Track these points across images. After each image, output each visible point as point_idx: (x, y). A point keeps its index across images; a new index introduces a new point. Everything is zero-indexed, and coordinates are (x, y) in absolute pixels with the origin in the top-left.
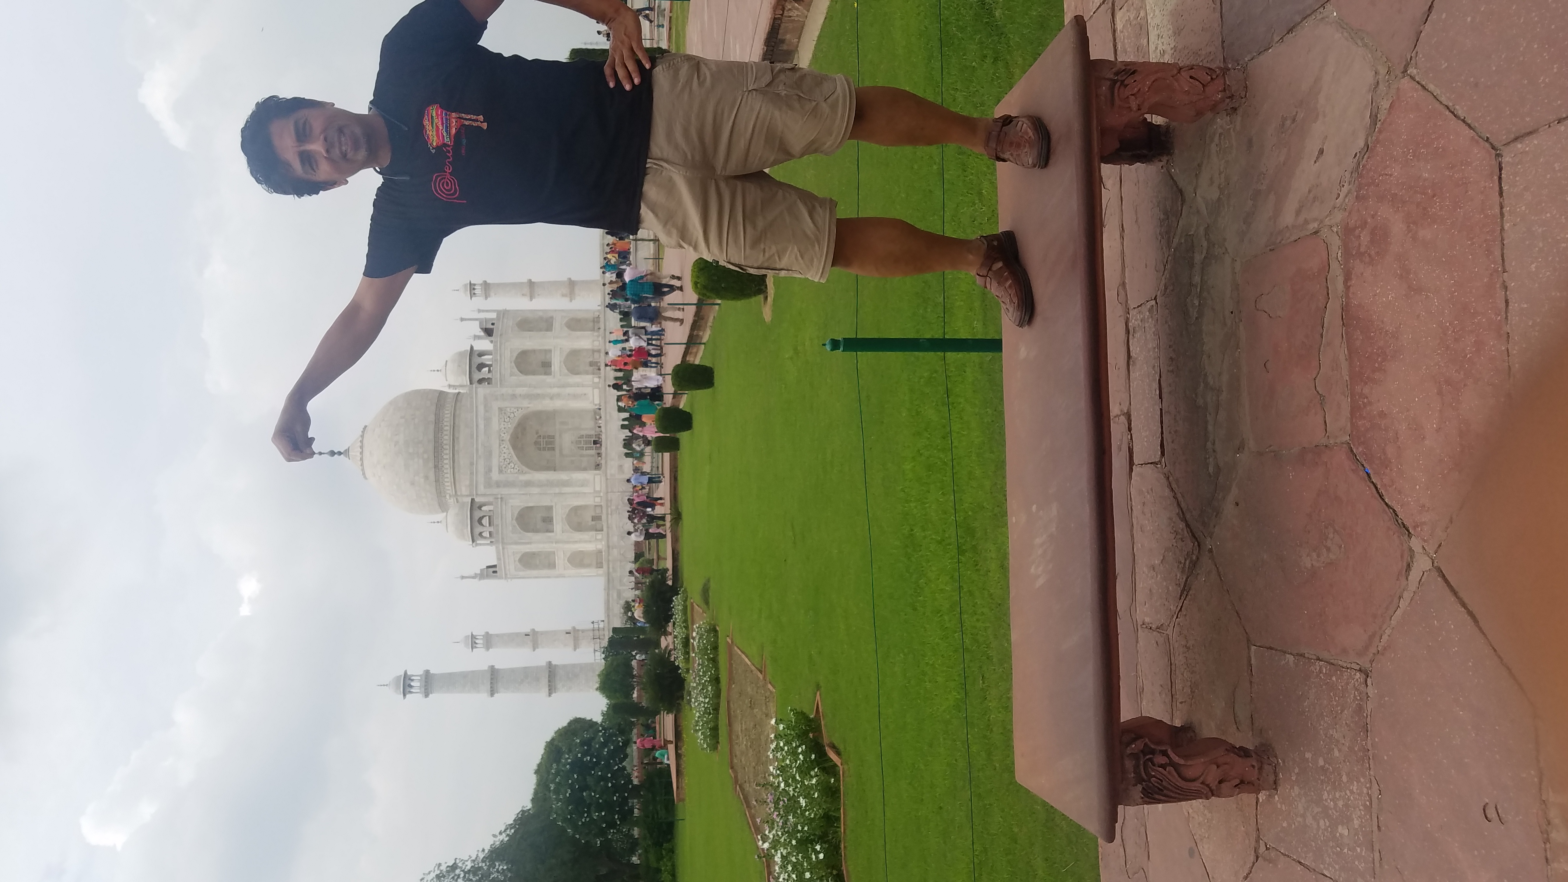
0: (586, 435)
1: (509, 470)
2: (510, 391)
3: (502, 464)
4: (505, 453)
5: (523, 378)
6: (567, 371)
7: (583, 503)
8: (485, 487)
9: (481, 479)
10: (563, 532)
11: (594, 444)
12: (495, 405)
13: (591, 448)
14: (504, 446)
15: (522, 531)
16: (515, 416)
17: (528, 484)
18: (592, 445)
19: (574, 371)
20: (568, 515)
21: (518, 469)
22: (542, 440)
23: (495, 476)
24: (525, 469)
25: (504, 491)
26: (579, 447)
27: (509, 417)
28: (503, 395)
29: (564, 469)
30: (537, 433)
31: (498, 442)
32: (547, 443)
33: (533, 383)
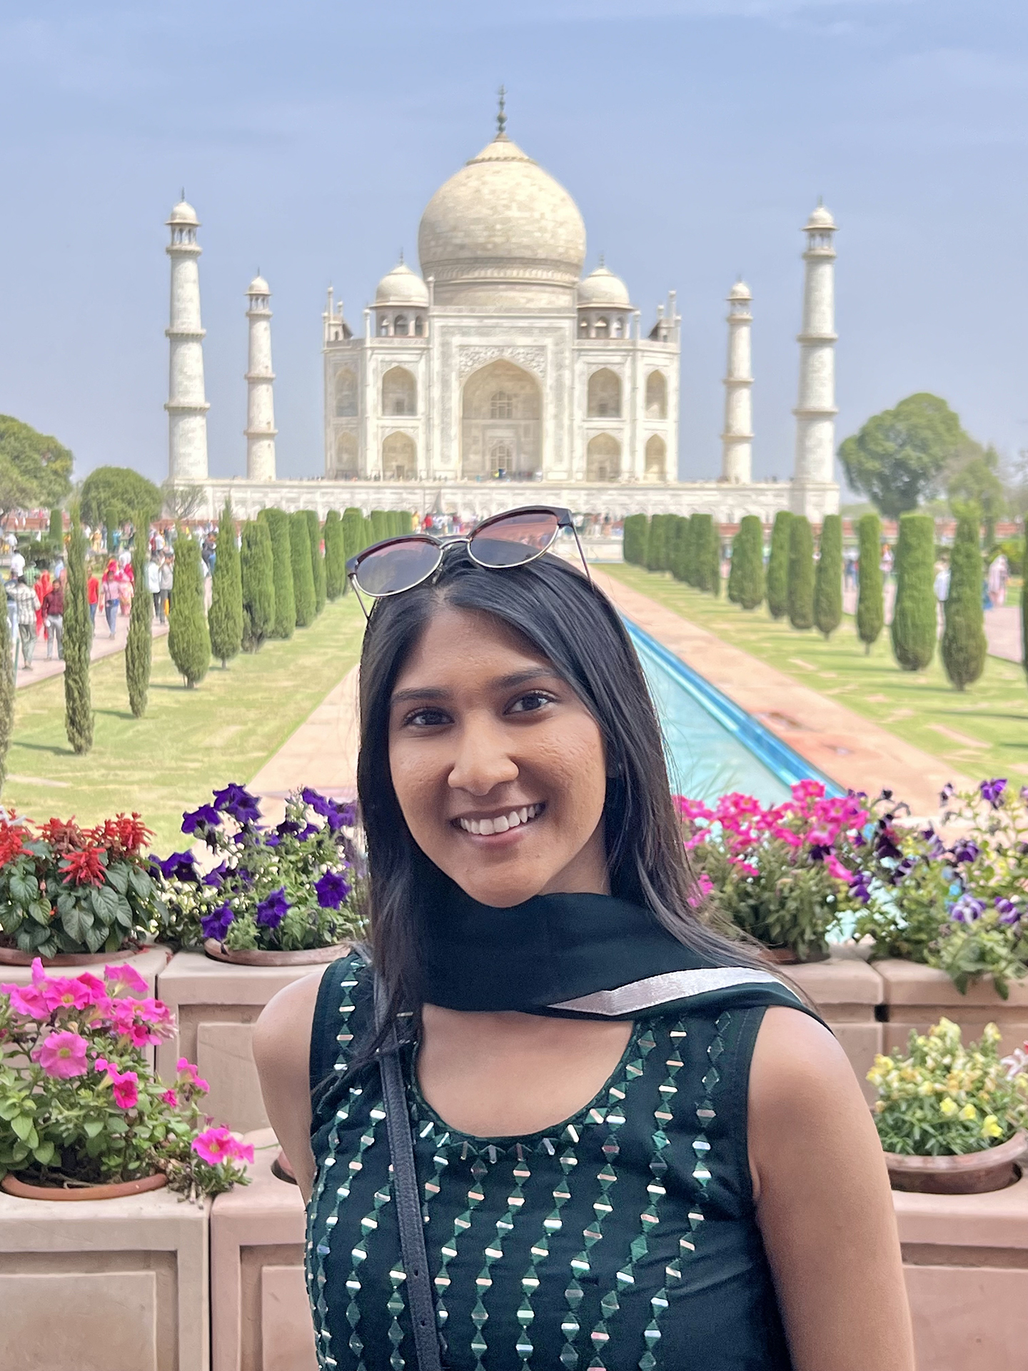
0: (510, 459)
1: (463, 359)
2: (567, 362)
3: (472, 350)
4: (485, 353)
5: (585, 378)
6: (592, 437)
7: (419, 455)
8: (443, 327)
9: (452, 322)
10: (381, 427)
11: (499, 470)
12: (548, 341)
13: (493, 466)
14: (495, 352)
15: (383, 374)
16: (534, 367)
17: (445, 384)
18: (498, 468)
19: (592, 448)
20: (404, 436)
21: (465, 370)
22: (506, 401)
23: (457, 340)
24: (464, 380)
25: (436, 352)
26: (494, 449)
27: (533, 359)
28: (562, 352)
29: (465, 430)
30: (516, 396)
31: (501, 344)
32: (500, 407)
33: (577, 393)
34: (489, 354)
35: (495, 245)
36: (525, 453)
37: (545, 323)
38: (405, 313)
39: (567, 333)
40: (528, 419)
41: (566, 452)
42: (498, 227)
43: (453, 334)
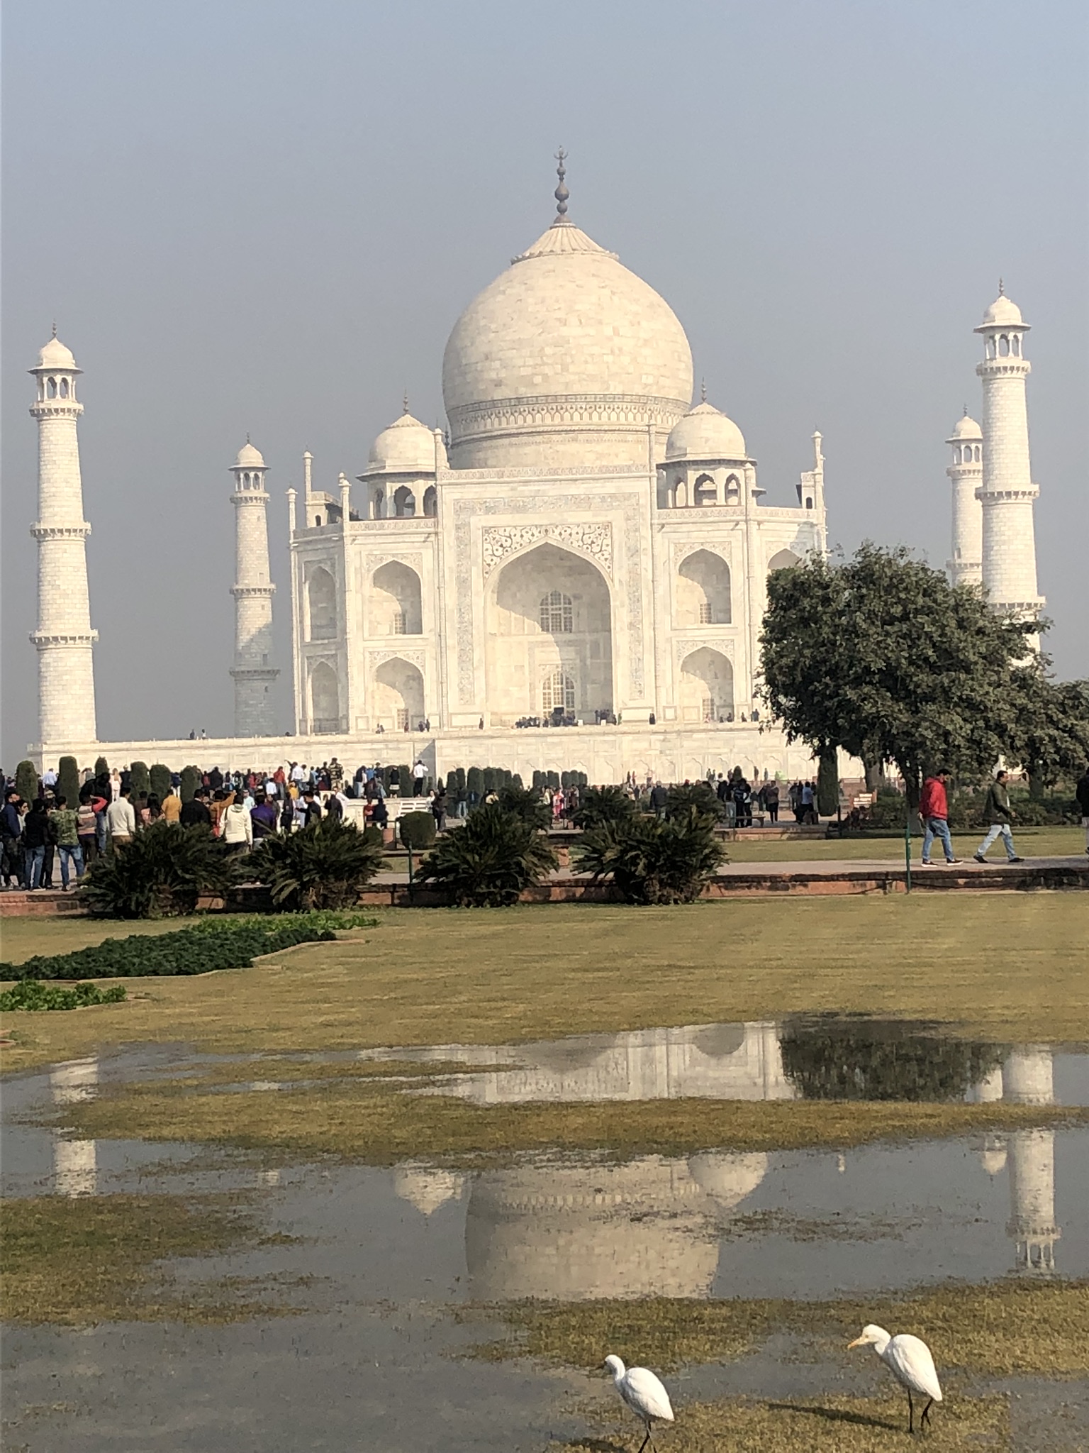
0: (573, 693)
1: (489, 546)
2: (645, 544)
3: (501, 532)
4: (522, 536)
5: (674, 567)
6: (686, 653)
7: (427, 691)
8: (456, 501)
9: (470, 493)
10: (370, 653)
11: (555, 709)
12: (615, 516)
13: (547, 702)
14: (536, 534)
15: (372, 572)
16: (595, 554)
17: (464, 584)
18: (553, 706)
20: (407, 665)
21: (492, 563)
22: (562, 606)
23: (479, 521)
24: (493, 577)
25: (448, 538)
26: (549, 679)
27: (593, 542)
28: (637, 530)
30: (575, 597)
31: (545, 522)
32: (555, 615)
33: (661, 591)
34: (527, 537)
35: (545, 377)
36: (593, 682)
37: (610, 488)
38: (408, 485)
39: (642, 501)
40: (596, 631)
41: (649, 680)
42: (548, 351)
43: (473, 511)
